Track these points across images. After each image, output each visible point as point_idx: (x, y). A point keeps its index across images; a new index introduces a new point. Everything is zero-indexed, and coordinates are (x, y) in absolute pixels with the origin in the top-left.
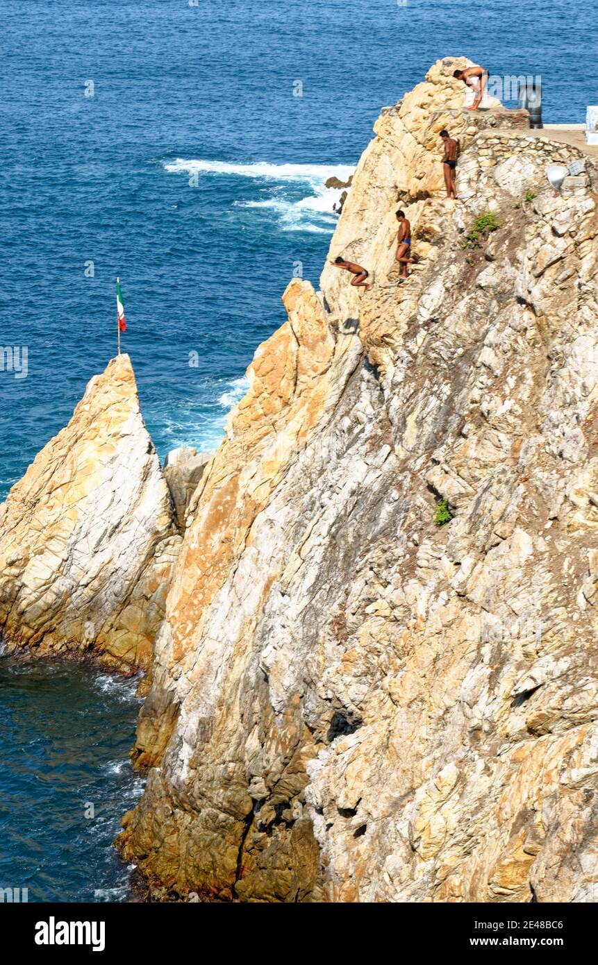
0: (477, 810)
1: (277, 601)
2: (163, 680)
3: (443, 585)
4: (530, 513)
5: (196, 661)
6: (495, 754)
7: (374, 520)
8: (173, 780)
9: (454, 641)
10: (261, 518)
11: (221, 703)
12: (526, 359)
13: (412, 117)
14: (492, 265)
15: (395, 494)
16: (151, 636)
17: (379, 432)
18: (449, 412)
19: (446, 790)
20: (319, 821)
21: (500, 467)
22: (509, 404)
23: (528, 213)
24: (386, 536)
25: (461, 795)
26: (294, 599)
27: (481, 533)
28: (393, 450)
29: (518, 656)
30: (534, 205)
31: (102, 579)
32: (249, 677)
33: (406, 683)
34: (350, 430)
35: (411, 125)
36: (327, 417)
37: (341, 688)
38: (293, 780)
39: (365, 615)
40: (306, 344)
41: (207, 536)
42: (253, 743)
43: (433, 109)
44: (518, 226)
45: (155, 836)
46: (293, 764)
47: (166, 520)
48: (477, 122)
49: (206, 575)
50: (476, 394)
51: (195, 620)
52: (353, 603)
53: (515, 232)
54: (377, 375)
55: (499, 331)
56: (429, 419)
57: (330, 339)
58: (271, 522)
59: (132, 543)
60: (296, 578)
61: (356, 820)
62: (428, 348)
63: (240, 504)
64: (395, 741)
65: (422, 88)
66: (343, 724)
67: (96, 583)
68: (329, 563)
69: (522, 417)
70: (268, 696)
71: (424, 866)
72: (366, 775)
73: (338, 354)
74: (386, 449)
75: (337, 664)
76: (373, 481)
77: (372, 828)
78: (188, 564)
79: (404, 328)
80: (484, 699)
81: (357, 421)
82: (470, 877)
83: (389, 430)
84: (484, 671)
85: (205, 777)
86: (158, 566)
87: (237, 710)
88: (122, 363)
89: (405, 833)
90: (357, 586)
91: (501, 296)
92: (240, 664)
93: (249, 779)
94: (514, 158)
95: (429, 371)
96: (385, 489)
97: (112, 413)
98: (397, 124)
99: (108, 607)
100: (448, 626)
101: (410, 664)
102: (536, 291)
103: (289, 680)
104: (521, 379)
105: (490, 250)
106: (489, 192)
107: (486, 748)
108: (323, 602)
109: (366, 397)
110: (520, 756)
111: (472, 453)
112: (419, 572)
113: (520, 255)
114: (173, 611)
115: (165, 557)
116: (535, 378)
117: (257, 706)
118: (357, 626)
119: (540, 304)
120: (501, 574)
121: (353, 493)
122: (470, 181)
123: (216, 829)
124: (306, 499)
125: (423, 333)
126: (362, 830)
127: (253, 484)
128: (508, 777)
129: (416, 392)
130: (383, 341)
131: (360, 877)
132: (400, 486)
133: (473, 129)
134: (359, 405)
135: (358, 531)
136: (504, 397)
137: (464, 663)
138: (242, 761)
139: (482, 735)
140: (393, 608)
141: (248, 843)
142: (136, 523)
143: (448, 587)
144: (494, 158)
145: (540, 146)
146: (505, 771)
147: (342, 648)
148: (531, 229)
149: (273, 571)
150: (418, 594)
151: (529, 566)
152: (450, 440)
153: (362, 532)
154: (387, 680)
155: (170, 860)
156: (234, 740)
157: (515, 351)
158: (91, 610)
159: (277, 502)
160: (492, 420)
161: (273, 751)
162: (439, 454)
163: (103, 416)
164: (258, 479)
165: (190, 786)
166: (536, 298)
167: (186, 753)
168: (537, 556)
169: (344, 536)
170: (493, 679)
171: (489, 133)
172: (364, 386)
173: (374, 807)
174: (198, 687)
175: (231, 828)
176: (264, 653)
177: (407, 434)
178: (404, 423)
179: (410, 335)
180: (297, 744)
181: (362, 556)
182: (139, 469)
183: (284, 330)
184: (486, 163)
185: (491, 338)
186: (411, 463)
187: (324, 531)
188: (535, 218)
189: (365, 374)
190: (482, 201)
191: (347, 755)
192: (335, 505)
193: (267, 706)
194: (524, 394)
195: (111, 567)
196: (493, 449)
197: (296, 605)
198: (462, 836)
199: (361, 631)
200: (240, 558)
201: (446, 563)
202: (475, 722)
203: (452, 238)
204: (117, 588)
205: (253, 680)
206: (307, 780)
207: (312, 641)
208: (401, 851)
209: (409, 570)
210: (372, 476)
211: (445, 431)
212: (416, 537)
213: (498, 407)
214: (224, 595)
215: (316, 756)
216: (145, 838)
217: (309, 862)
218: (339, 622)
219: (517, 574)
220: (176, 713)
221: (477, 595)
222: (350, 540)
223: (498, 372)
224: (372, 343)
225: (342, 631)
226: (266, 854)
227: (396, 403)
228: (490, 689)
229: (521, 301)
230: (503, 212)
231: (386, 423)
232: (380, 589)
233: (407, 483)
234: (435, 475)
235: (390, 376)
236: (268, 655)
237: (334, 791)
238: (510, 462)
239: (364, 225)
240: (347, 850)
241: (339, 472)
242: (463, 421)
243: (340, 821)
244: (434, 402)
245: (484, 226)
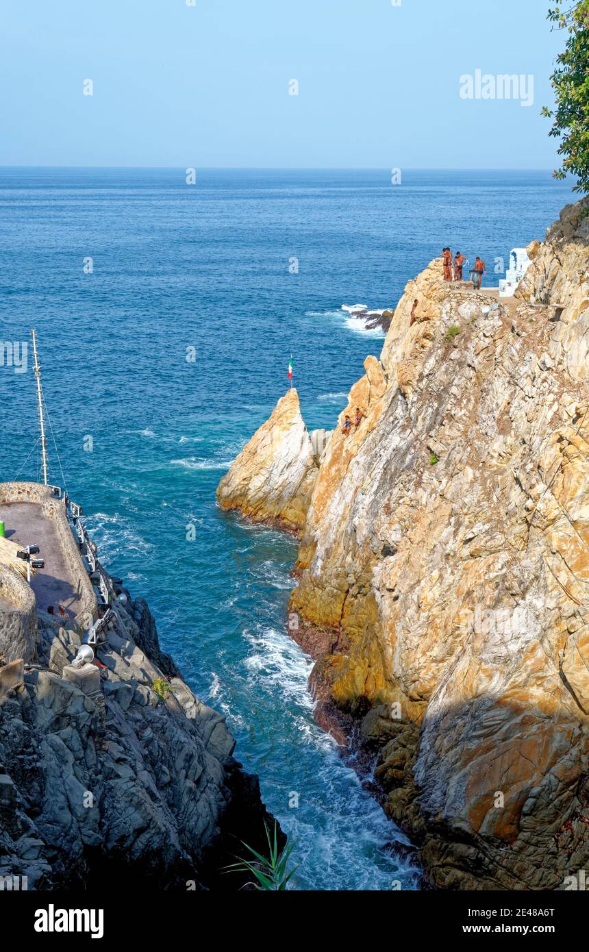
0: (448, 590)
1: (360, 497)
2: (310, 531)
3: (433, 491)
4: (472, 460)
5: (325, 523)
6: (456, 566)
7: (403, 462)
8: (314, 575)
9: (438, 515)
10: (353, 460)
11: (335, 541)
12: (471, 392)
13: (422, 284)
14: (457, 350)
15: (413, 451)
16: (305, 511)
17: (406, 423)
18: (437, 414)
19: (434, 581)
20: (378, 594)
21: (459, 439)
22: (463, 411)
23: (473, 327)
24: (409, 469)
25: (441, 584)
26: (368, 496)
27: (451, 468)
28: (412, 431)
29: (466, 523)
30: (476, 323)
31: (284, 486)
33: (417, 534)
34: (393, 422)
35: (421, 288)
36: (383, 416)
37: (388, 536)
38: (365, 576)
39: (399, 504)
40: (374, 384)
41: (330, 468)
42: (349, 559)
43: (430, 280)
44: (468, 332)
45: (306, 599)
46: (367, 568)
47: (312, 461)
48: (450, 287)
49: (328, 485)
50: (449, 407)
51: (324, 505)
52: (394, 498)
53: (467, 335)
54: (405, 398)
55: (460, 379)
56: (428, 418)
57: (385, 382)
58: (358, 463)
59: (298, 468)
60: (369, 487)
61: (394, 594)
62: (428, 386)
63: (344, 454)
64: (411, 559)
65: (426, 271)
66: (388, 551)
67: (281, 488)
68: (383, 481)
69: (469, 417)
70: (356, 539)
71: (424, 615)
72: (399, 575)
73: (388, 389)
74: (409, 431)
75: (386, 525)
76: (403, 445)
77: (401, 597)
78: (321, 481)
79: (417, 377)
80: (451, 541)
81: (396, 418)
82: (444, 620)
83: (410, 422)
84: (451, 529)
85: (328, 574)
86: (308, 481)
87: (342, 545)
88: (293, 392)
89: (416, 600)
90: (395, 491)
91: (461, 364)
92: (344, 525)
93: (347, 575)
94: (467, 302)
95: (428, 396)
96: (408, 448)
97: (288, 414)
98: (415, 287)
99: (286, 499)
100: (436, 509)
101: (419, 525)
102: (476, 361)
103: (365, 532)
104: (469, 400)
105: (456, 343)
106: (455, 318)
107: (452, 563)
108: (380, 498)
109: (400, 408)
110: (467, 567)
111: (447, 433)
112: (423, 485)
113: (470, 345)
114: (315, 501)
115: (311, 477)
116: (475, 400)
117: (351, 543)
118: (395, 508)
119: (478, 367)
120: (460, 486)
121: (394, 450)
122: (447, 313)
123: (332, 597)
124: (373, 452)
125: (426, 380)
126: (396, 598)
127: (350, 446)
128: (462, 576)
129: (422, 406)
130: (408, 383)
131: (396, 618)
132: (415, 447)
133: (448, 290)
134: (397, 412)
136: (461, 408)
137: (442, 526)
138: (344, 567)
139: (450, 557)
140: (411, 501)
141: (347, 603)
142: (298, 462)
143: (436, 492)
144: (458, 302)
145: (479, 297)
146: (460, 573)
147: (388, 518)
148: (474, 334)
149: (358, 484)
150: (423, 495)
151: (472, 483)
152: (437, 427)
153: (398, 467)
154: (408, 532)
155: (313, 610)
156: (341, 558)
157: (466, 388)
158: (279, 500)
159: (360, 453)
160: (456, 419)
161: (358, 563)
162: (432, 433)
163: (285, 415)
164: (352, 444)
165: (321, 578)
166: (476, 364)
167: (320, 563)
168: (475, 478)
169: (390, 469)
170: (455, 533)
171: (456, 291)
172: (399, 403)
173: (403, 588)
174: (325, 534)
175: (339, 596)
176: (354, 520)
177: (418, 424)
178: (417, 419)
179: (420, 380)
180: (368, 560)
181: (398, 478)
182: (300, 439)
183: (364, 378)
184: (454, 304)
185: (456, 382)
186: (420, 437)
187: (381, 466)
188: (476, 329)
189: (400, 397)
190: (452, 322)
191: (390, 565)
192: (386, 455)
193: (355, 543)
194: (471, 407)
195: (288, 481)
196: (456, 431)
197: (368, 500)
198: (441, 602)
199: (397, 511)
200: (344, 478)
201: (435, 481)
202: (447, 552)
203: (439, 338)
204: (290, 490)
205: (349, 531)
206: (373, 576)
207: (376, 515)
208: (414, 608)
209: (419, 484)
210: (402, 443)
211: (435, 423)
212: (422, 469)
213: (459, 413)
214: (337, 494)
215: (377, 565)
216: (302, 600)
217: (373, 612)
218: (387, 507)
219: (466, 487)
220: (316, 545)
221: (448, 496)
222: (393, 470)
223: (459, 397)
224: (403, 384)
225: (389, 510)
226: (354, 607)
227: (413, 410)
228: (454, 537)
229: (469, 366)
230: (462, 326)
231: (409, 419)
232: (406, 492)
233: (418, 446)
234: (431, 443)
235: (411, 398)
236: (356, 521)
237: (385, 581)
238: (464, 437)
239: (400, 332)
240: (390, 607)
241: (388, 440)
242: (443, 418)
243: (387, 594)
244: (430, 410)
245: (453, 333)
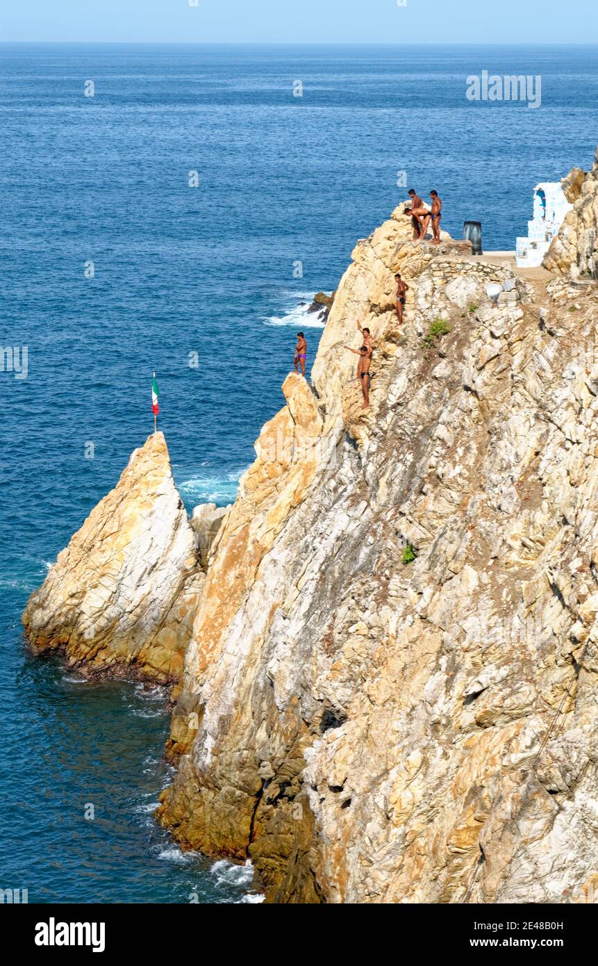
0: (438, 786)
1: (279, 623)
2: (191, 686)
3: (409, 610)
4: (475, 554)
5: (216, 670)
6: (451, 742)
7: (354, 559)
8: (200, 765)
9: (418, 654)
10: (267, 558)
11: (236, 704)
12: (471, 434)
13: (381, 246)
14: (445, 361)
15: (371, 539)
16: (182, 651)
17: (358, 491)
18: (413, 474)
19: (413, 771)
20: (314, 796)
21: (452, 518)
22: (459, 469)
23: (472, 320)
24: (364, 572)
25: (425, 775)
26: (293, 622)
27: (438, 569)
28: (369, 505)
29: (468, 665)
30: (477, 314)
31: (143, 607)
32: (258, 683)
33: (381, 687)
34: (335, 489)
35: (380, 253)
36: (317, 480)
37: (331, 691)
38: (293, 764)
39: (349, 634)
40: (301, 423)
41: (225, 573)
42: (261, 734)
43: (397, 240)
44: (464, 330)
45: (185, 808)
46: (293, 751)
47: (193, 560)
48: (431, 251)
49: (224, 604)
50: (433, 461)
51: (216, 639)
52: (339, 624)
53: (462, 335)
54: (356, 447)
55: (450, 412)
56: (397, 481)
57: (319, 419)
58: (274, 561)
59: (165, 580)
60: (294, 605)
61: (343, 795)
62: (396, 425)
63: (250, 548)
64: (373, 732)
65: (389, 224)
66: (332, 720)
67: (138, 610)
68: (320, 593)
69: (469, 479)
70: (273, 698)
71: (396, 831)
72: (350, 760)
73: (326, 430)
74: (364, 504)
75: (327, 673)
76: (354, 529)
77: (356, 801)
78: (210, 595)
79: (377, 410)
80: (442, 699)
81: (341, 483)
82: (432, 839)
83: (366, 490)
84: (441, 677)
85: (224, 762)
86: (187, 596)
87: (249, 709)
88: (158, 439)
89: (381, 805)
90: (342, 611)
91: (452, 385)
92: (252, 673)
93: (259, 763)
94: (460, 278)
95: (397, 443)
96: (363, 536)
97: (150, 478)
98: (370, 252)
99: (148, 629)
100: (413, 642)
101: (384, 672)
102: (479, 381)
103: (289, 685)
104: (468, 449)
105: (443, 349)
106: (441, 305)
107: (444, 737)
108: (316, 624)
109: (347, 465)
110: (471, 744)
111: (430, 507)
112: (390, 600)
113: (466, 353)
114: (200, 632)
115: (192, 590)
116: (478, 449)
117: (265, 706)
118: (342, 642)
119: (482, 391)
120: (454, 601)
121: (338, 539)
122: (426, 296)
123: (233, 803)
124: (302, 543)
125: (391, 414)
126: (347, 803)
127: (260, 533)
128: (462, 761)
129: (386, 460)
130: (361, 421)
131: (346, 840)
132: (374, 533)
133: (428, 256)
134: (342, 470)
135: (342, 568)
136: (455, 463)
137: (426, 671)
138: (253, 749)
139: (441, 728)
140: (370, 628)
141: (259, 813)
142: (169, 563)
143: (413, 612)
144: (445, 278)
145: (481, 269)
146: (459, 756)
147: (330, 660)
148: (474, 333)
149: (276, 599)
150: (390, 618)
151: (476, 595)
152: (413, 497)
153: (346, 569)
154: (366, 685)
155: (198, 827)
156: (247, 732)
157: (463, 428)
158: (135, 631)
159: (279, 546)
160: (446, 481)
161: (277, 741)
162: (405, 508)
163: (143, 479)
164: (264, 528)
165: (213, 769)
166: (478, 386)
167: (209, 743)
168: (482, 587)
169: (332, 573)
170: (449, 683)
171: (441, 258)
172: (346, 455)
173: (356, 784)
174: (218, 691)
175: (245, 801)
176: (270, 665)
177: (379, 492)
178: (378, 484)
179: (381, 416)
180: (296, 735)
181: (346, 588)
182: (172, 521)
183: (284, 412)
184: (439, 282)
185: (444, 417)
186: (383, 515)
187: (316, 568)
188: (477, 324)
189: (347, 445)
190: (436, 311)
191: (335, 744)
192: (324, 548)
193: (272, 706)
194: (471, 461)
195: (150, 598)
196: (447, 504)
197: (295, 628)
198: (426, 807)
199: (346, 646)
200: (251, 590)
201: (411, 593)
202: (435, 717)
203: (413, 340)
204: (155, 614)
205: (261, 685)
206: (305, 764)
207: (308, 654)
208: (378, 819)
209: (383, 598)
210: (353, 526)
211: (409, 490)
212: (387, 572)
213: (451, 471)
214: (239, 619)
215: (311, 745)
216: (178, 811)
217: (307, 829)
218: (328, 639)
219: (467, 601)
220: (201, 712)
221: (435, 618)
222: (337, 575)
223: (450, 444)
224: (352, 422)
225: (331, 647)
226: (273, 822)
227: (371, 468)
228: (447, 691)
229: (467, 388)
230: (452, 319)
231: (364, 484)
232: (360, 613)
233: (380, 531)
234: (402, 524)
235: (366, 447)
236: (273, 666)
237: (326, 772)
238: (460, 513)
239: (345, 330)
240: (336, 819)
241: (327, 522)
242: (423, 482)
243: (330, 796)
244: (400, 467)
245: (438, 331)
